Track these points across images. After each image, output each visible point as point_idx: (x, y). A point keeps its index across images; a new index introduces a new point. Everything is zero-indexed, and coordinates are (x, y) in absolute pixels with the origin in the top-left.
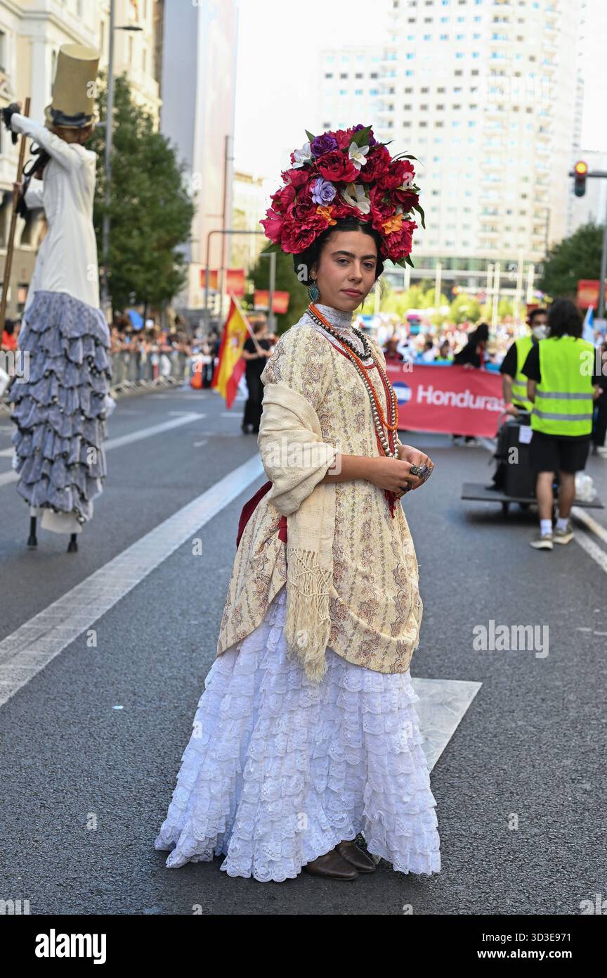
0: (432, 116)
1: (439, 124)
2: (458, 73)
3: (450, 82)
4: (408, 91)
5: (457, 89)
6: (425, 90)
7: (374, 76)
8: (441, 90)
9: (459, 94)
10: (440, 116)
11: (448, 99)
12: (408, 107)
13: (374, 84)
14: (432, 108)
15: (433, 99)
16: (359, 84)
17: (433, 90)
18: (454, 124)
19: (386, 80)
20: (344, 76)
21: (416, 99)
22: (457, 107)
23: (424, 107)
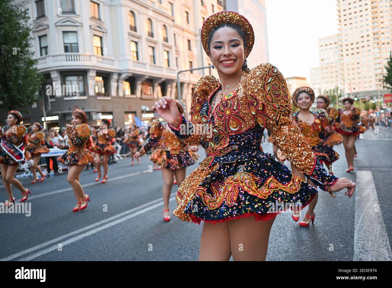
0: (355, 51)
1: (358, 53)
2: (362, 37)
3: (359, 40)
4: (347, 45)
5: (362, 42)
6: (352, 44)
7: (335, 43)
8: (357, 43)
9: (363, 43)
10: (358, 50)
11: (360, 45)
12: (347, 50)
13: (336, 45)
14: (355, 49)
15: (355, 46)
16: (331, 46)
17: (355, 44)
18: (363, 52)
19: (340, 43)
20: (326, 45)
21: (349, 47)
22: (363, 47)
23: (352, 49)
